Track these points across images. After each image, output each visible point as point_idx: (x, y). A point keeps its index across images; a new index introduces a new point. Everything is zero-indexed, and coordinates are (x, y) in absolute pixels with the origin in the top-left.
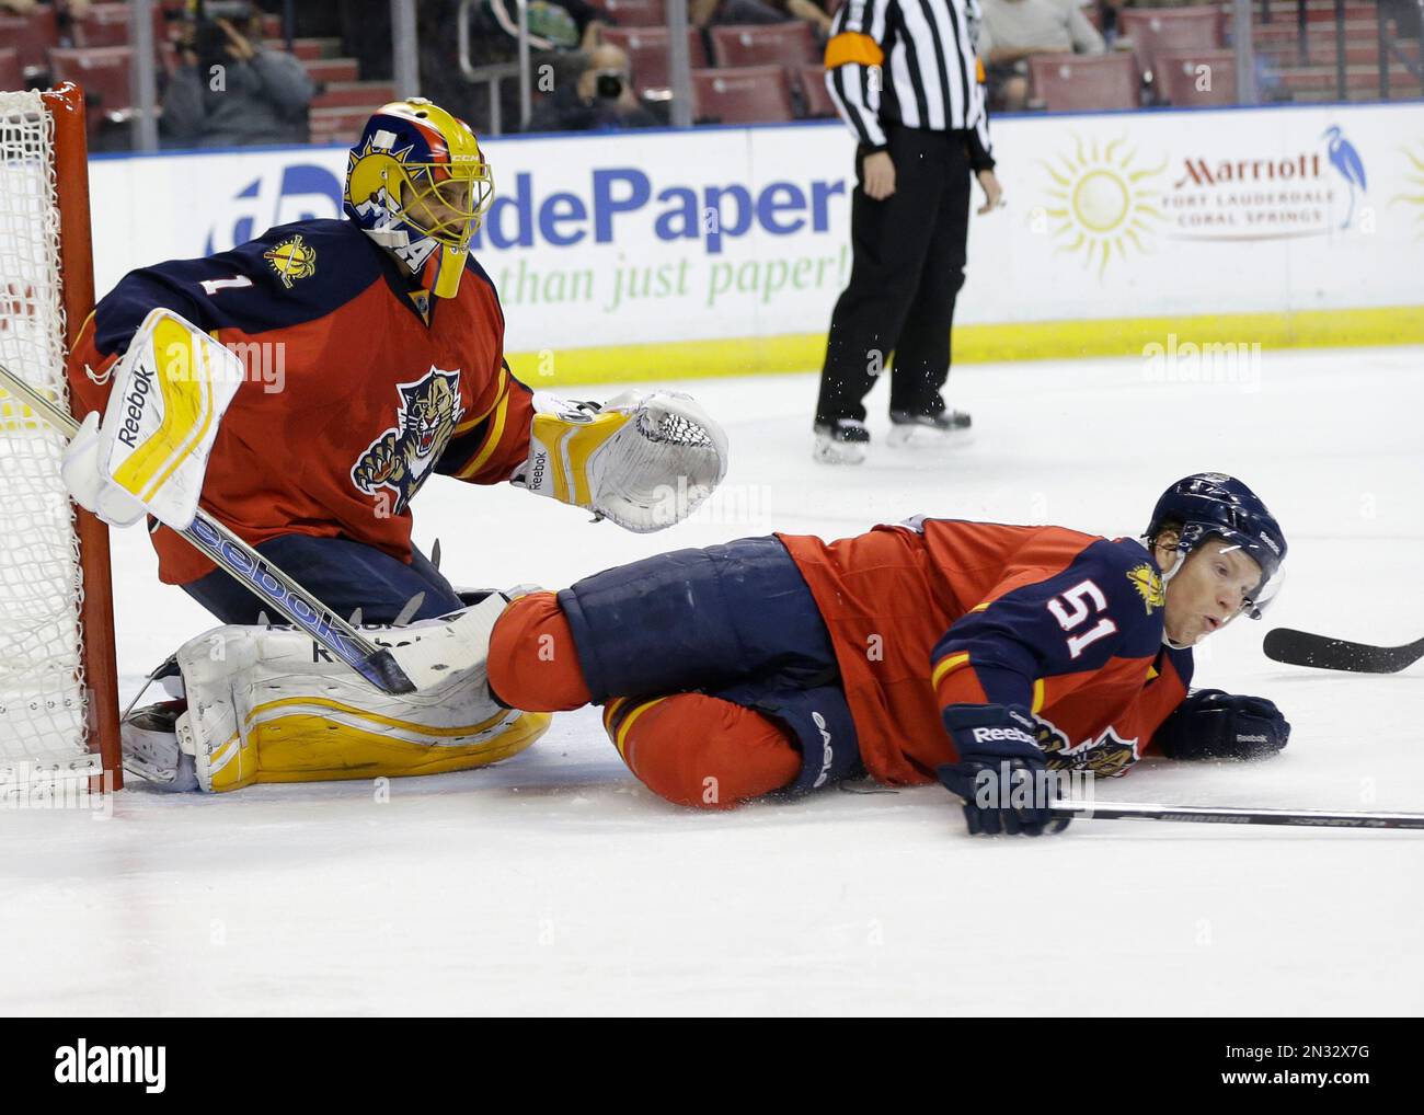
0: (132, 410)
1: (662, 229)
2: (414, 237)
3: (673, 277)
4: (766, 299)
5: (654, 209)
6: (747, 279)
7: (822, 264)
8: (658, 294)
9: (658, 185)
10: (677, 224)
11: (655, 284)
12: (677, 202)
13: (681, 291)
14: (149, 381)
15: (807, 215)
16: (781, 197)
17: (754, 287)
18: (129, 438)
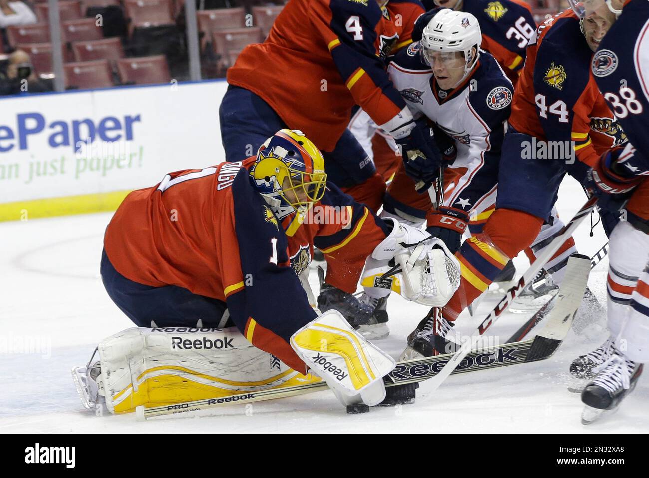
0: (331, 370)
1: (52, 143)
2: (283, 203)
3: (58, 165)
4: (104, 174)
5: (47, 132)
6: (95, 165)
7: (131, 156)
8: (51, 174)
9: (49, 120)
10: (59, 139)
11: (50, 170)
12: (59, 129)
13: (63, 172)
14: (321, 357)
15: (122, 132)
16: (110, 124)
17: (98, 168)
18: (343, 376)
